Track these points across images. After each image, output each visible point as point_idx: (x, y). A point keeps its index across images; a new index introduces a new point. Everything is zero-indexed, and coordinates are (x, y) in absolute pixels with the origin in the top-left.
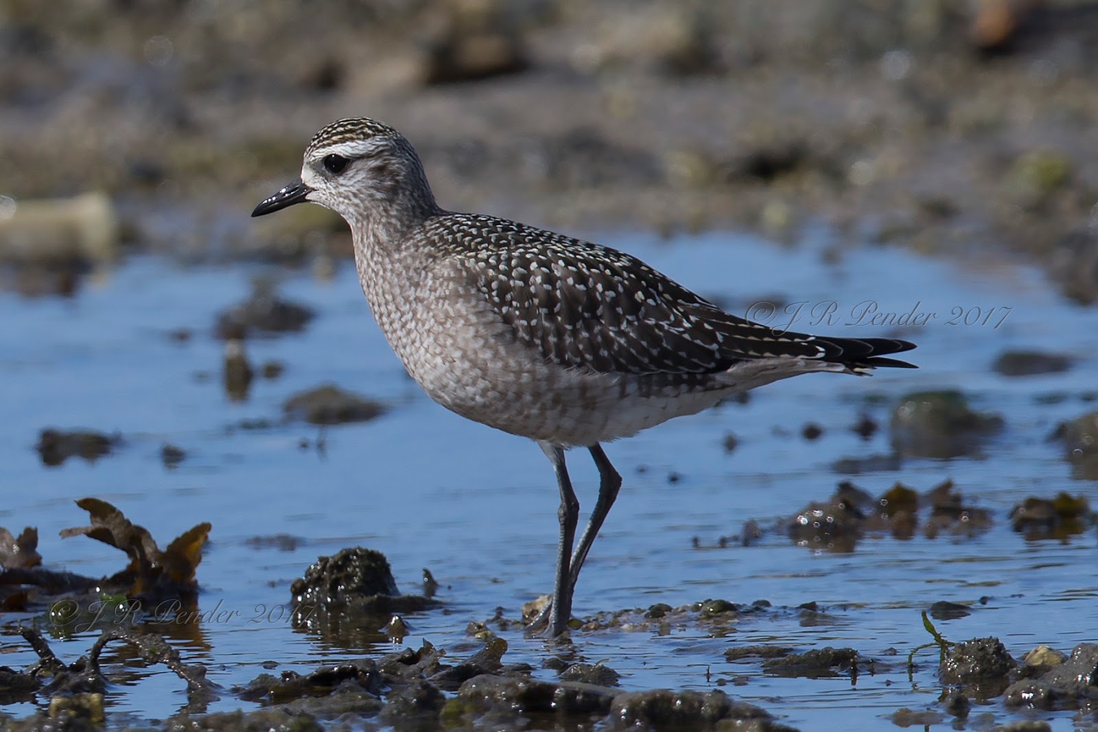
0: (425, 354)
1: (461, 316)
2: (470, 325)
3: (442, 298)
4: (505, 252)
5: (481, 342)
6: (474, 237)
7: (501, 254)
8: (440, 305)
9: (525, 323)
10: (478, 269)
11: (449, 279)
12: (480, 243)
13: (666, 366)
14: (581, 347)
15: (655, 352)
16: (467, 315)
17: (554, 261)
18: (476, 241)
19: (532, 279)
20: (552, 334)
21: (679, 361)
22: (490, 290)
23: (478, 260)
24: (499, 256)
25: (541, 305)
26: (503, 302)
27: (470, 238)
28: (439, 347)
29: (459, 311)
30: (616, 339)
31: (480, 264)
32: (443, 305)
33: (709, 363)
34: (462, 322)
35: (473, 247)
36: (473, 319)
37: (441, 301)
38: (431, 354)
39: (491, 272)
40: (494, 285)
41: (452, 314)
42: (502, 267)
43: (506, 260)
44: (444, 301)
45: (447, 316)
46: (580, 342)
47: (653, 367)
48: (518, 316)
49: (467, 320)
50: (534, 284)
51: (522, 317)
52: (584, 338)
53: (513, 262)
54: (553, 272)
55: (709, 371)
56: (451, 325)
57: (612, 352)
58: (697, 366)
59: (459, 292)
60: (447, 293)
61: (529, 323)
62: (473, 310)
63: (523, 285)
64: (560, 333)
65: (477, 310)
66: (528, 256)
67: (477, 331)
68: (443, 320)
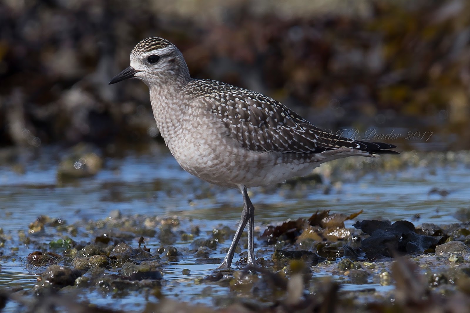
0: (186, 142)
1: (205, 124)
2: (210, 128)
3: (196, 116)
4: (223, 93)
5: (215, 137)
6: (209, 87)
7: (221, 94)
8: (195, 119)
9: (235, 126)
10: (212, 102)
11: (199, 107)
12: (212, 90)
13: (295, 149)
14: (259, 138)
15: (290, 142)
16: (208, 123)
17: (246, 97)
18: (210, 89)
19: (236, 105)
20: (246, 131)
21: (300, 147)
22: (218, 111)
23: (211, 98)
24: (220, 95)
25: (242, 118)
26: (223, 116)
27: (207, 87)
28: (193, 139)
29: (204, 121)
30: (274, 135)
31: (212, 99)
32: (197, 119)
33: (312, 149)
34: (206, 126)
35: (209, 92)
36: (211, 125)
37: (195, 117)
38: (188, 142)
39: (217, 103)
40: (219, 108)
41: (201, 123)
42: (222, 100)
43: (223, 97)
44: (197, 117)
45: (199, 124)
46: (259, 136)
47: (289, 149)
48: (231, 123)
49: (208, 126)
50: (238, 107)
51: (233, 124)
52: (260, 134)
53: (227, 98)
54: (246, 102)
55: (312, 152)
56: (200, 128)
57: (272, 141)
58: (307, 150)
59: (204, 113)
60: (198, 113)
61: (237, 126)
62: (211, 121)
63: (233, 108)
64: (250, 132)
65: (213, 121)
66: (234, 95)
67: (213, 131)
68: (197, 126)
